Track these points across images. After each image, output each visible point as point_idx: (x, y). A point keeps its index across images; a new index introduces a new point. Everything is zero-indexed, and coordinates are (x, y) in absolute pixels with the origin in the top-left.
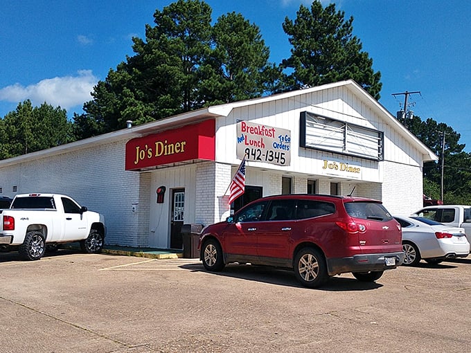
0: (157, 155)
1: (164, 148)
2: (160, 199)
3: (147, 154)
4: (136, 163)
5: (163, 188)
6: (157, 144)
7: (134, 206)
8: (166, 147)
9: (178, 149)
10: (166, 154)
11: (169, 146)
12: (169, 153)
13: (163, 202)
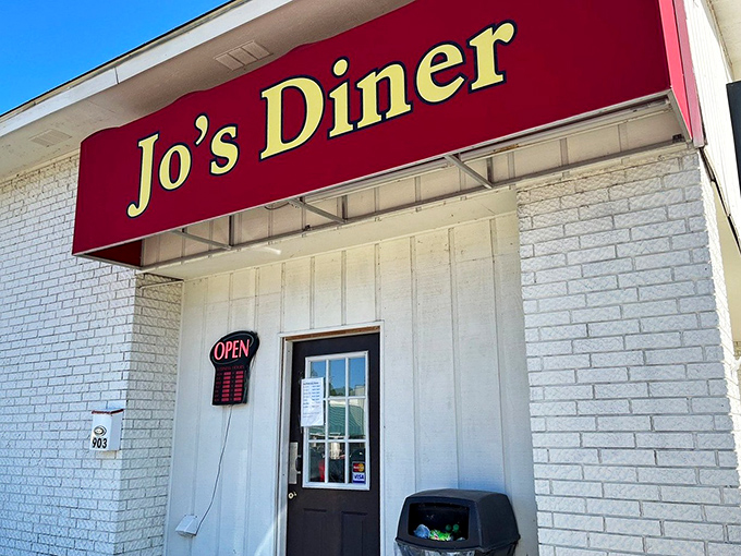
0: (275, 145)
1: (329, 105)
2: (231, 382)
3: (202, 156)
4: (133, 211)
5: (252, 340)
6: (273, 95)
7: (104, 420)
8: (340, 95)
9: (440, 79)
10: (342, 126)
11: (368, 85)
12: (370, 116)
13: (243, 400)
